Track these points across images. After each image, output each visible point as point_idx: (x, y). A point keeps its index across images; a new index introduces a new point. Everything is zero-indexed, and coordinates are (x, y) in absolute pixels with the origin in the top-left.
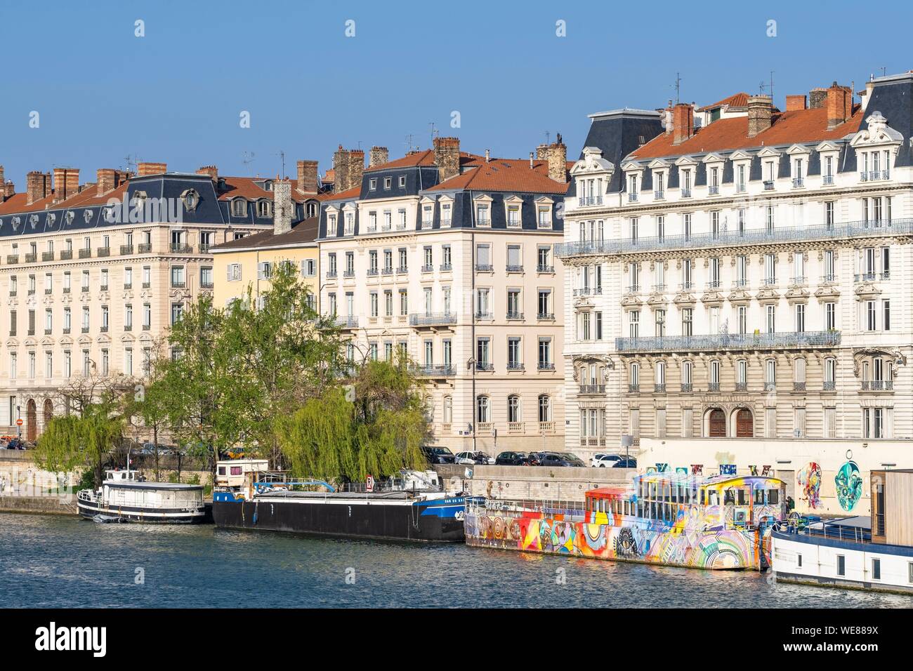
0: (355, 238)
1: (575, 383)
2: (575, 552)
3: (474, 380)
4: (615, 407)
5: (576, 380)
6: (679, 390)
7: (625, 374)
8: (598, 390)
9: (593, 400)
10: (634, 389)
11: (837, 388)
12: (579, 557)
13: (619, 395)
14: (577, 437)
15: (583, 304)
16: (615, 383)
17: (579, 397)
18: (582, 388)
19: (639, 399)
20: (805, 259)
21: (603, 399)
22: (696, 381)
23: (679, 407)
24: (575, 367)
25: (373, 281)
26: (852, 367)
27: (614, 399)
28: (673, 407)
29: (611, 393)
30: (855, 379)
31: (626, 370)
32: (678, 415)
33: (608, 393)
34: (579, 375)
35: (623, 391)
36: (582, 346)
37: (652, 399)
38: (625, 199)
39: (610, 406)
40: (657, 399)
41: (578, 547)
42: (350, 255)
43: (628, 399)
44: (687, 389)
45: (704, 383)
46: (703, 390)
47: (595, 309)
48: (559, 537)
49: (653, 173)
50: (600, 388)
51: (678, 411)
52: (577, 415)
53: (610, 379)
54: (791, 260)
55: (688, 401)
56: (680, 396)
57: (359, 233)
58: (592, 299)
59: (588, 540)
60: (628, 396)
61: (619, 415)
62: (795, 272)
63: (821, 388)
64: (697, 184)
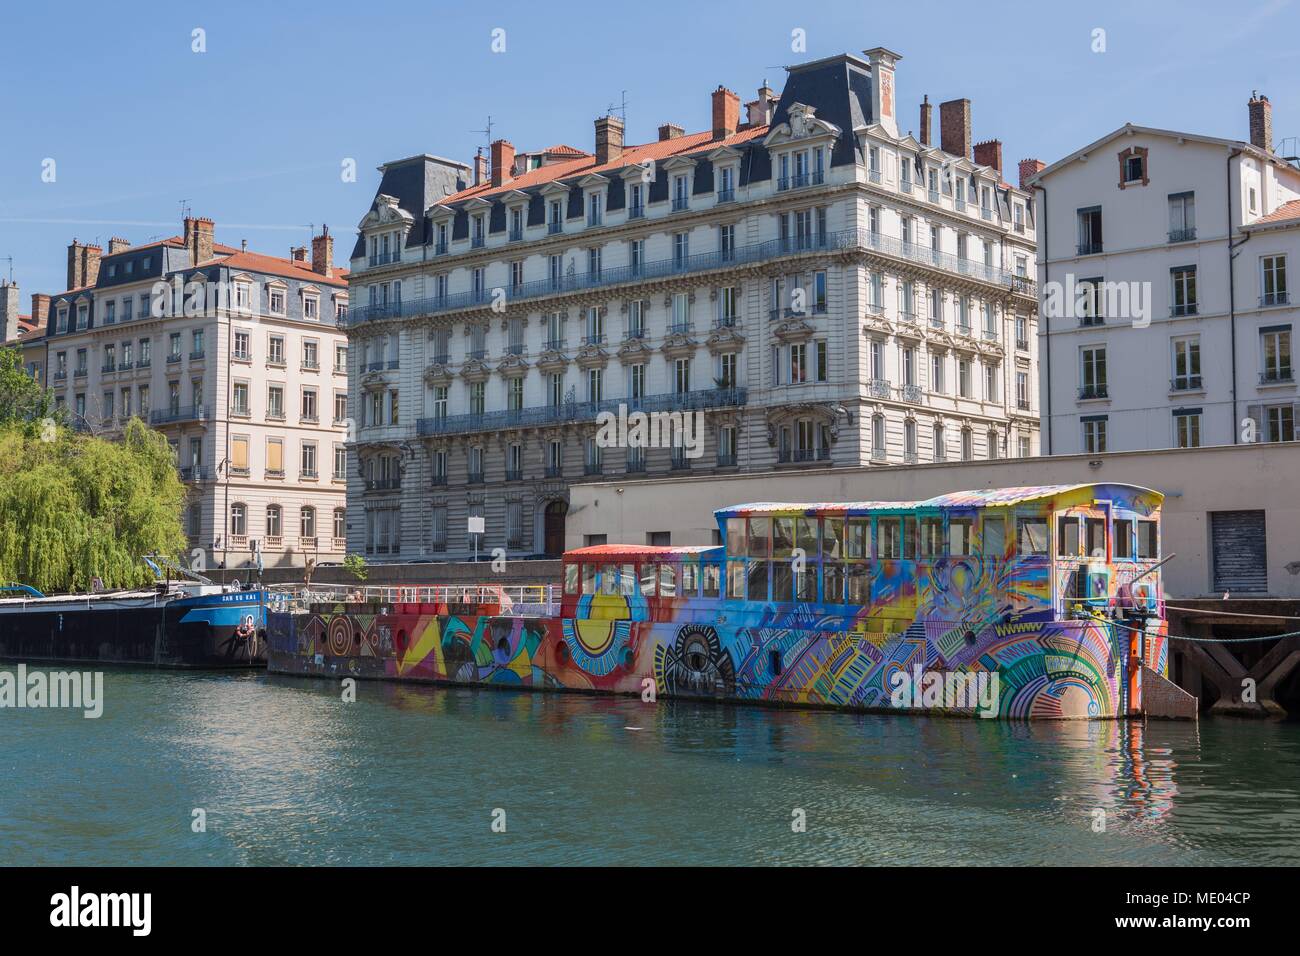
0: (90, 331)
1: (360, 479)
2: (538, 678)
3: (227, 485)
4: (414, 506)
5: (362, 476)
6: (503, 479)
7: (428, 465)
8: (391, 485)
9: (385, 498)
10: (439, 481)
11: (739, 463)
12: (547, 691)
13: (421, 491)
14: (362, 545)
15: (374, 381)
16: (413, 475)
17: (365, 495)
18: (369, 485)
19: (446, 494)
20: (692, 300)
21: (398, 497)
22: (526, 467)
23: (502, 500)
24: (360, 460)
25: (109, 378)
26: (765, 433)
27: (412, 496)
28: (493, 501)
29: (409, 489)
30: (769, 449)
31: (429, 460)
32: (501, 510)
33: (404, 489)
34: (366, 469)
35: (425, 484)
36: (372, 432)
37: (466, 492)
38: (431, 252)
39: (406, 503)
40: (472, 492)
41: (544, 669)
42: (82, 352)
43: (431, 495)
44: (514, 477)
45: (539, 469)
46: (536, 477)
47: (391, 386)
48: (491, 650)
49: (470, 216)
50: (394, 484)
51: (502, 505)
52: (362, 517)
53: (407, 471)
54: (668, 303)
55: (514, 491)
56: (505, 486)
57: (94, 326)
58: (386, 375)
59: (577, 655)
60: (431, 491)
61: (418, 514)
62: (674, 319)
63: (714, 465)
64: (530, 223)
